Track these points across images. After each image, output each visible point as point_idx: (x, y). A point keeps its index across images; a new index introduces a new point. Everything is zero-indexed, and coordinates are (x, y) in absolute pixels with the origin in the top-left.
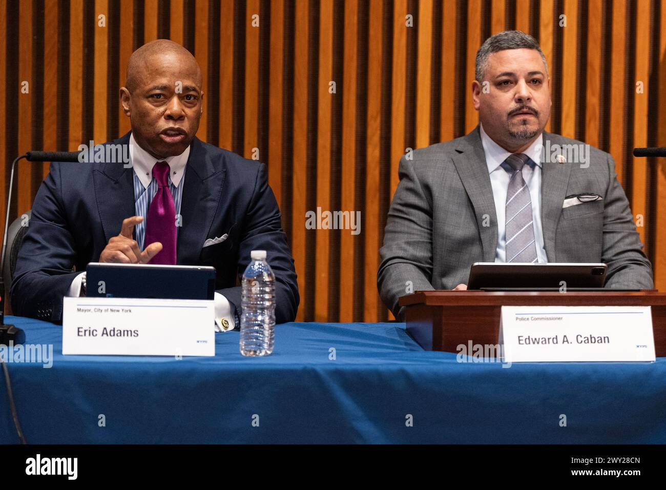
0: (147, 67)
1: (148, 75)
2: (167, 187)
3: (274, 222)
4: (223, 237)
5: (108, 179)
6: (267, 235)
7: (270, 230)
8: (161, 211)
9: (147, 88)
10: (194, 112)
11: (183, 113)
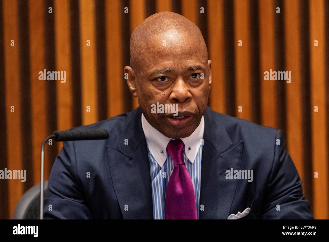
0: (149, 48)
1: (151, 58)
2: (183, 165)
3: (295, 190)
4: (246, 211)
5: (122, 155)
6: (287, 205)
7: (292, 200)
8: (179, 189)
9: (150, 71)
10: (201, 90)
11: (189, 94)
